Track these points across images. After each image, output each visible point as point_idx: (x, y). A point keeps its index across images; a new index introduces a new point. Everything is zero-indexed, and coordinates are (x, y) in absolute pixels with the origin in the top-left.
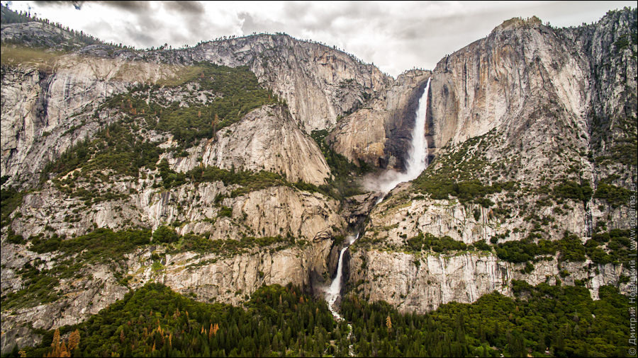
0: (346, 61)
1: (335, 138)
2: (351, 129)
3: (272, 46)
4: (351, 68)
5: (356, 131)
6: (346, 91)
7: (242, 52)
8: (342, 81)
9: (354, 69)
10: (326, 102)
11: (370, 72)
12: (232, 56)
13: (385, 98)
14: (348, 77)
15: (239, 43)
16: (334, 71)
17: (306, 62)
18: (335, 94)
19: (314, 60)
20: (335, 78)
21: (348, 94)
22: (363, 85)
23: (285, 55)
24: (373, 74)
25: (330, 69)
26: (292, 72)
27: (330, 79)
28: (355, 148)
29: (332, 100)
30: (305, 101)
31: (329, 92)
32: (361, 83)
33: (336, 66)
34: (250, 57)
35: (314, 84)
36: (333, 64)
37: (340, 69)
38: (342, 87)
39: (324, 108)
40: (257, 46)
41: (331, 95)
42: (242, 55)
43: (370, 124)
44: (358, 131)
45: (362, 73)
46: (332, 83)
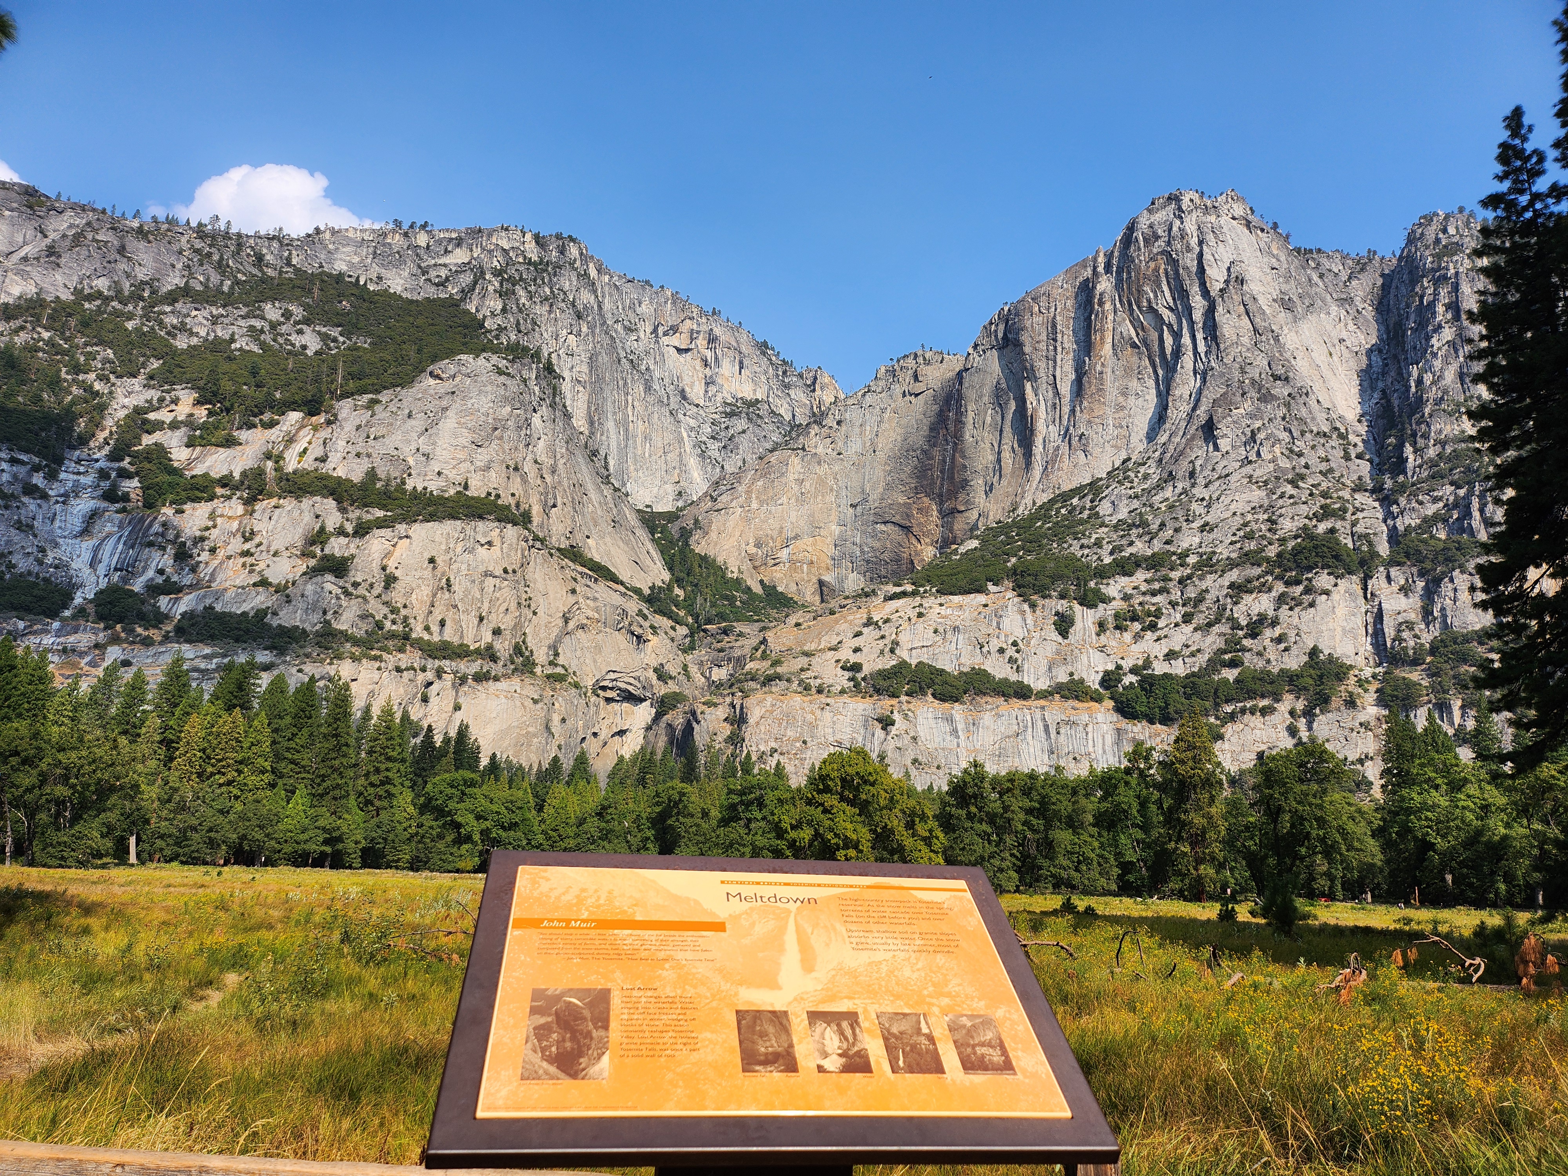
0: (744, 349)
1: (697, 521)
2: (741, 500)
3: (535, 258)
4: (758, 370)
5: (755, 505)
6: (740, 424)
7: (445, 265)
8: (731, 400)
9: (766, 372)
10: (681, 440)
11: (809, 389)
12: (415, 270)
13: (839, 423)
14: (747, 391)
15: (439, 242)
16: (708, 372)
17: (629, 330)
18: (707, 429)
19: (655, 331)
20: (712, 389)
21: (744, 432)
22: (788, 417)
23: (567, 287)
24: (818, 392)
25: (698, 364)
26: (585, 329)
27: (697, 390)
28: (752, 550)
29: (699, 444)
30: (617, 423)
31: (693, 423)
32: (782, 411)
33: (716, 359)
34: (467, 279)
35: (648, 388)
36: (709, 354)
37: (728, 368)
38: (730, 415)
39: (673, 457)
40: (490, 252)
41: (697, 430)
42: (443, 273)
43: (796, 488)
44: (761, 503)
45: (787, 386)
46: (702, 403)
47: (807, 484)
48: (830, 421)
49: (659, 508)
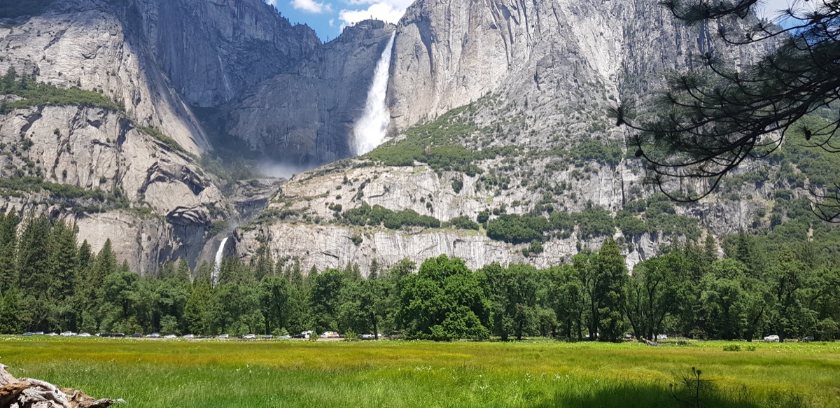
0: (259, 8)
1: (229, 115)
2: (258, 103)
4: (267, 22)
5: (267, 107)
6: (257, 55)
8: (249, 40)
9: (272, 25)
10: (218, 63)
11: (300, 37)
14: (260, 35)
16: (236, 21)
18: (235, 57)
20: (238, 32)
21: (258, 60)
22: (286, 54)
24: (305, 40)
25: (229, 15)
27: (228, 32)
28: (265, 134)
29: (229, 66)
30: (176, 49)
31: (224, 52)
32: (283, 50)
33: (241, 13)
35: (196, 28)
36: (236, 10)
37: (248, 20)
38: (249, 49)
39: (212, 73)
41: (228, 57)
43: (293, 97)
44: (271, 105)
46: (231, 40)
47: (301, 96)
48: (314, 58)
49: (204, 105)
